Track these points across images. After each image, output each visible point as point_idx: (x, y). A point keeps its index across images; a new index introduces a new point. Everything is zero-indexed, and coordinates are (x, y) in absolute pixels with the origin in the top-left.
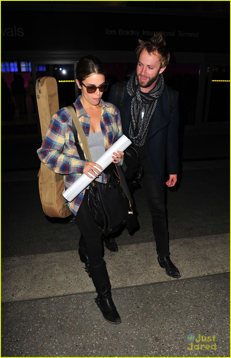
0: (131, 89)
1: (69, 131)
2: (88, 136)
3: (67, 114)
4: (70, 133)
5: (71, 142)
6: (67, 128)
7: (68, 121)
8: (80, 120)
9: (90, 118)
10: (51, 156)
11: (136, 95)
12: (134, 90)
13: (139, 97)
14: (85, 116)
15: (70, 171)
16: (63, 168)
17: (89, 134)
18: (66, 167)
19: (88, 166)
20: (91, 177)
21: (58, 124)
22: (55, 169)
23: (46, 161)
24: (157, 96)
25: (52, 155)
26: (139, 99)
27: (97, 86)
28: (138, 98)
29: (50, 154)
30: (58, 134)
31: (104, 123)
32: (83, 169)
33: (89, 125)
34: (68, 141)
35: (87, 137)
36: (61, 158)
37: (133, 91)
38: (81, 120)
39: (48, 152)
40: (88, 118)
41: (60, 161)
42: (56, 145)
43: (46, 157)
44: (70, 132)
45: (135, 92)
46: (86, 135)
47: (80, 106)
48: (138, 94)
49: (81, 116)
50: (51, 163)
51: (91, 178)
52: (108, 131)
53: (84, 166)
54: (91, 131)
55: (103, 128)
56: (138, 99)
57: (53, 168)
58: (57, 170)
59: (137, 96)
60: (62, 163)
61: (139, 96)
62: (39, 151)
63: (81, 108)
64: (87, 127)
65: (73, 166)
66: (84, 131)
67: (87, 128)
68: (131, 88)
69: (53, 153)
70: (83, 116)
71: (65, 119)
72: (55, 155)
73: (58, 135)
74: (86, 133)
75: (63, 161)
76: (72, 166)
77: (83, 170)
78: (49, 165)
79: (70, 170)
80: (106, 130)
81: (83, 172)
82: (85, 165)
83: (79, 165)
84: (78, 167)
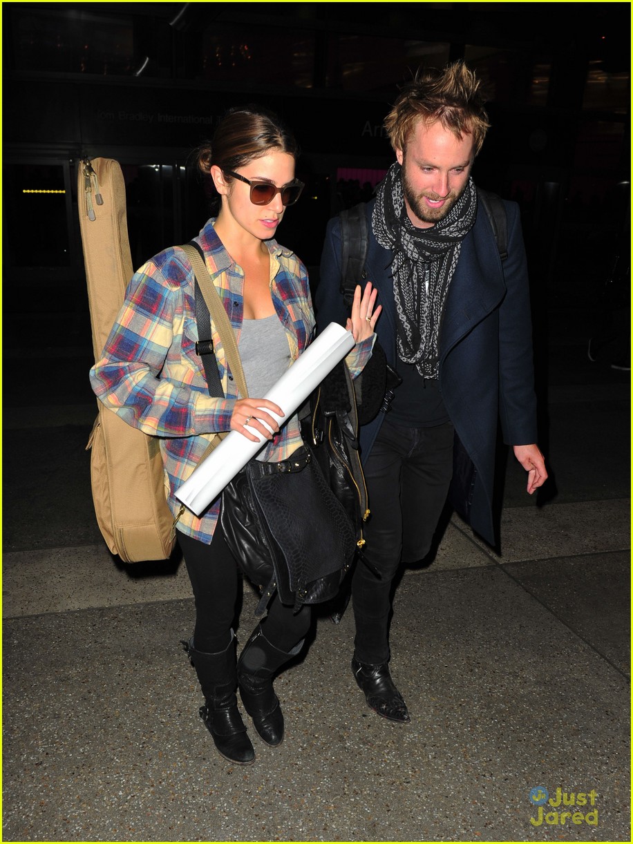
0: (386, 233)
1: (184, 312)
2: (239, 327)
3: (184, 262)
4: (186, 318)
5: (186, 341)
6: (180, 303)
7: (183, 283)
8: (216, 282)
9: (242, 277)
10: (134, 384)
11: (402, 246)
12: (391, 233)
13: (411, 249)
14: (230, 274)
15: (190, 427)
16: (170, 418)
17: (241, 322)
18: (177, 416)
19: (244, 408)
20: (256, 439)
21: (158, 290)
22: (145, 423)
23: (120, 399)
24: (461, 230)
25: (137, 381)
26: (412, 255)
27: (279, 186)
28: (410, 252)
29: (131, 378)
30: (158, 319)
31: (280, 298)
32: (230, 417)
33: (240, 297)
34: (179, 340)
35: (236, 330)
36: (165, 393)
37: (391, 237)
38: (220, 282)
39: (125, 374)
40: (238, 279)
41: (160, 400)
42: (149, 351)
43: (119, 389)
44: (187, 314)
45: (398, 236)
46: (235, 324)
47: (215, 243)
48: (406, 242)
49: (220, 272)
50: (133, 405)
51: (254, 441)
52: (294, 319)
53: (232, 411)
54: (246, 315)
55: (280, 310)
56: (409, 255)
57: (137, 420)
58: (150, 426)
59: (405, 248)
60: (167, 405)
61: (411, 247)
62: (97, 371)
63: (218, 250)
64: (235, 303)
65: (200, 413)
66: (229, 314)
67: (235, 307)
68: (385, 230)
69: (138, 378)
70: (224, 273)
71: (176, 275)
72: (144, 382)
73: (159, 322)
74: (233, 320)
75: (168, 398)
76: (197, 413)
77: (229, 421)
78: (125, 412)
79: (190, 424)
80: (289, 315)
81: (229, 425)
82: (235, 408)
83: (217, 408)
84: (215, 413)
